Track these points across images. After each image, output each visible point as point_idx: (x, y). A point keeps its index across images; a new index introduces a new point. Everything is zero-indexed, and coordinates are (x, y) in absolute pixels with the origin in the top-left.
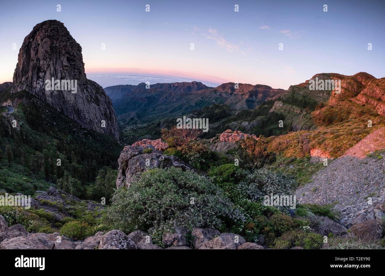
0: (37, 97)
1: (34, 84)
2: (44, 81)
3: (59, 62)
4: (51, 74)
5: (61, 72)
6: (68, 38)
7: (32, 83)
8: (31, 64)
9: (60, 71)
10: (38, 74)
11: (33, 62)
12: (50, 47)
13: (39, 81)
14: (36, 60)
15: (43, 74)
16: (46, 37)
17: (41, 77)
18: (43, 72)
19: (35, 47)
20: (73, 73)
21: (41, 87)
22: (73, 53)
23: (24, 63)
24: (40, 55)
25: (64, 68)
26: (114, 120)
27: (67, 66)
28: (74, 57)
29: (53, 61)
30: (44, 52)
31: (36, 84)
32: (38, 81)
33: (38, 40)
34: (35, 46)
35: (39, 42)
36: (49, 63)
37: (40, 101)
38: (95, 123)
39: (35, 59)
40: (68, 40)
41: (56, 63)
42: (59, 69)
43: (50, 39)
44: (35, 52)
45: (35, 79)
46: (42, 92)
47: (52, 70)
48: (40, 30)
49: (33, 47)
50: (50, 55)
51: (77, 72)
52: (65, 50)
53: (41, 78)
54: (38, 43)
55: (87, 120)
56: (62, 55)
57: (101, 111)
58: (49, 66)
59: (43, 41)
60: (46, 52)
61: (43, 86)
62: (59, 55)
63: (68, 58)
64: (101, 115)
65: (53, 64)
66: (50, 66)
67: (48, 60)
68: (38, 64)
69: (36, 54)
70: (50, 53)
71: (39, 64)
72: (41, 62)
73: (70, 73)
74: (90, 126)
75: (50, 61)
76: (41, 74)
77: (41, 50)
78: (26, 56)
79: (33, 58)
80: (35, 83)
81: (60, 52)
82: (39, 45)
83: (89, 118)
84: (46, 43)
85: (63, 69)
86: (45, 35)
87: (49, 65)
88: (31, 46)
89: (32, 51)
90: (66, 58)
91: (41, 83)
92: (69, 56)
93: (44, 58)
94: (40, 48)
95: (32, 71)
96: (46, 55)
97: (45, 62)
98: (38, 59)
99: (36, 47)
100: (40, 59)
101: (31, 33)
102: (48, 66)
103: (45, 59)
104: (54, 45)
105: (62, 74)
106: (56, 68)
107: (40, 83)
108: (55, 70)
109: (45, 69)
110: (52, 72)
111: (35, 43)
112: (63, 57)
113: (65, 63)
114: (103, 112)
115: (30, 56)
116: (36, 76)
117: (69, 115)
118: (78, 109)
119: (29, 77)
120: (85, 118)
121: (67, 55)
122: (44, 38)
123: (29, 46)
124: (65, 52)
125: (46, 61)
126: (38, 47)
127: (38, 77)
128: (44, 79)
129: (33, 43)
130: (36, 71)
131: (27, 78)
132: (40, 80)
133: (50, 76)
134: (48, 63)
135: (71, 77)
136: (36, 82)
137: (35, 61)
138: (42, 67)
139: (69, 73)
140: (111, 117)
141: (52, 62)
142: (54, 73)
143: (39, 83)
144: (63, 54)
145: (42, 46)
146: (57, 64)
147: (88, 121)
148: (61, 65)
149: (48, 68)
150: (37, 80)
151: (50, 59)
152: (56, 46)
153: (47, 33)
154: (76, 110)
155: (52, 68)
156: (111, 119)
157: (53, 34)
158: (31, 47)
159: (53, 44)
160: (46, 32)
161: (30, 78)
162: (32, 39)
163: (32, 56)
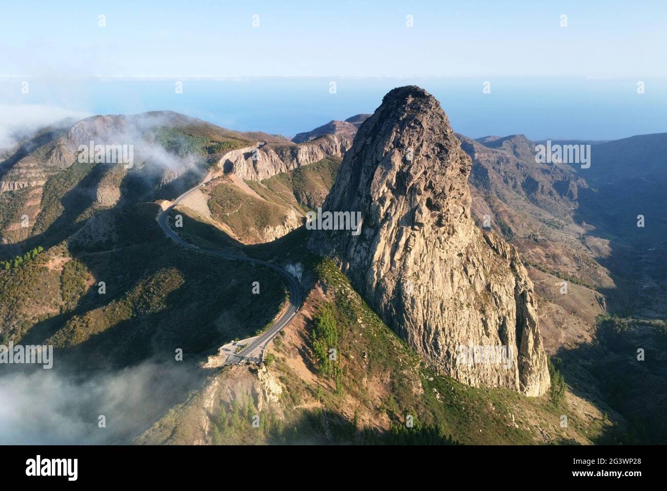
0: (351, 281)
1: (350, 251)
5: (407, 235)
7: (347, 246)
8: (356, 204)
11: (359, 199)
12: (398, 174)
13: (361, 245)
15: (373, 231)
17: (367, 237)
18: (372, 227)
20: (434, 235)
21: (361, 262)
22: (443, 189)
23: (344, 193)
24: (375, 189)
25: (416, 227)
28: (442, 199)
29: (396, 207)
31: (355, 251)
32: (359, 246)
36: (387, 210)
39: (364, 196)
44: (367, 180)
45: (354, 240)
46: (362, 272)
47: (389, 227)
48: (391, 116)
49: (367, 164)
50: (393, 191)
51: (444, 233)
53: (365, 240)
54: (376, 158)
56: (416, 194)
58: (386, 218)
59: (387, 157)
60: (388, 184)
61: (365, 260)
62: (411, 195)
63: (429, 200)
65: (395, 213)
66: (389, 217)
67: (387, 203)
68: (367, 208)
69: (367, 183)
70: (395, 188)
71: (369, 209)
72: (375, 205)
73: (427, 235)
75: (390, 206)
77: (378, 178)
78: (351, 179)
79: (361, 191)
80: (353, 249)
81: (413, 190)
82: (377, 163)
84: (391, 165)
85: (412, 228)
88: (364, 160)
89: (363, 175)
92: (432, 198)
94: (378, 172)
97: (381, 207)
100: (373, 199)
103: (381, 201)
105: (407, 240)
107: (362, 252)
109: (379, 221)
110: (389, 232)
111: (373, 155)
112: (419, 198)
113: (420, 217)
115: (358, 183)
117: (404, 334)
118: (425, 325)
121: (429, 194)
122: (391, 148)
123: (362, 155)
124: (425, 185)
125: (383, 206)
126: (376, 169)
127: (362, 237)
128: (370, 245)
129: (369, 155)
132: (364, 244)
134: (385, 211)
135: (429, 246)
136: (356, 247)
137: (363, 199)
138: (374, 218)
139: (424, 236)
141: (393, 209)
142: (393, 234)
143: (359, 252)
144: (420, 191)
145: (382, 168)
146: (403, 215)
148: (411, 217)
149: (384, 221)
150: (358, 244)
151: (392, 201)
153: (398, 136)
154: (421, 328)
157: (410, 140)
158: (363, 163)
159: (404, 166)
160: (397, 132)
162: (370, 139)
163: (360, 186)
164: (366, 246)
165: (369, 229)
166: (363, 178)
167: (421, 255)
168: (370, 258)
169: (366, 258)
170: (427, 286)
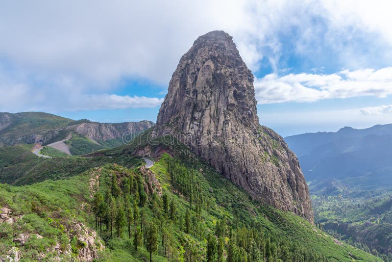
0: (189, 148)
1: (186, 129)
2: (200, 125)
3: (223, 98)
4: (211, 116)
5: (224, 114)
6: (237, 61)
7: (183, 126)
8: (186, 98)
9: (224, 111)
10: (193, 113)
11: (188, 95)
12: (213, 75)
14: (193, 92)
15: (200, 114)
16: (209, 59)
17: (197, 118)
18: (200, 111)
19: (193, 74)
20: (240, 116)
22: (243, 85)
23: (176, 95)
24: (199, 85)
25: (229, 107)
26: (305, 191)
27: (233, 105)
28: (243, 91)
29: (215, 96)
30: (205, 82)
32: (192, 124)
33: (199, 62)
34: (194, 71)
35: (200, 65)
36: (209, 98)
37: (192, 155)
38: (273, 194)
40: (237, 65)
41: (218, 100)
42: (223, 107)
43: (214, 62)
44: (192, 81)
45: (188, 121)
47: (212, 109)
48: (202, 46)
49: (191, 72)
50: (211, 87)
51: (246, 114)
52: (232, 80)
53: (196, 120)
54: (197, 68)
55: (260, 189)
56: (227, 87)
57: (281, 175)
58: (209, 103)
59: (205, 64)
60: (208, 82)
62: (224, 87)
63: (235, 92)
64: (282, 181)
65: (215, 100)
66: (211, 103)
67: (209, 94)
68: (194, 100)
69: (193, 84)
70: (212, 84)
71: (196, 100)
72: (200, 96)
73: (237, 115)
74: (266, 197)
75: (211, 96)
76: (197, 115)
77: (201, 78)
78: (180, 84)
79: (188, 90)
80: (188, 127)
81: (225, 84)
82: (198, 70)
83: (264, 185)
84: (209, 69)
85: (227, 109)
86: (208, 56)
87: (209, 101)
88: (188, 71)
89: (189, 79)
90: (233, 92)
91: (196, 128)
92: (237, 90)
93: (203, 91)
94: (200, 74)
95: (186, 109)
96: (206, 86)
97: (204, 96)
98: (195, 92)
99: (195, 73)
100: (198, 92)
101: (190, 51)
102: (207, 104)
103: (204, 93)
104: (218, 72)
105: (225, 117)
106: (217, 107)
108: (217, 109)
109: (204, 106)
110: (212, 113)
111: (194, 66)
112: (229, 90)
113: (232, 100)
114: (286, 177)
115: (185, 86)
116: (190, 116)
117: (234, 178)
118: (247, 170)
119: (179, 117)
120: (257, 185)
121: (234, 88)
122: (207, 60)
123: (186, 71)
124: (232, 83)
125: (206, 96)
126: (198, 74)
127: (193, 119)
128: (200, 122)
129: (191, 67)
130: (190, 110)
131: (177, 119)
132: (195, 123)
133: (209, 118)
134: (207, 99)
135: (238, 122)
136: (189, 125)
137: (191, 94)
138: (200, 105)
139: (235, 115)
140: (297, 185)
141: (213, 97)
142: (215, 114)
144: (229, 86)
145: (203, 72)
146: (220, 101)
147: (262, 189)
148: (225, 102)
149: (207, 106)
150: (190, 123)
151: (211, 93)
152: (221, 74)
153: (210, 53)
154: (244, 172)
155: (213, 107)
156: (299, 188)
157: (218, 54)
158: (188, 73)
159: (217, 70)
160: (209, 51)
161: (182, 118)
162: (190, 61)
163: (188, 87)
164: (197, 123)
165: (197, 113)
166: (190, 81)
167: (235, 126)
168: (201, 130)
169: (198, 131)
170: (243, 146)
